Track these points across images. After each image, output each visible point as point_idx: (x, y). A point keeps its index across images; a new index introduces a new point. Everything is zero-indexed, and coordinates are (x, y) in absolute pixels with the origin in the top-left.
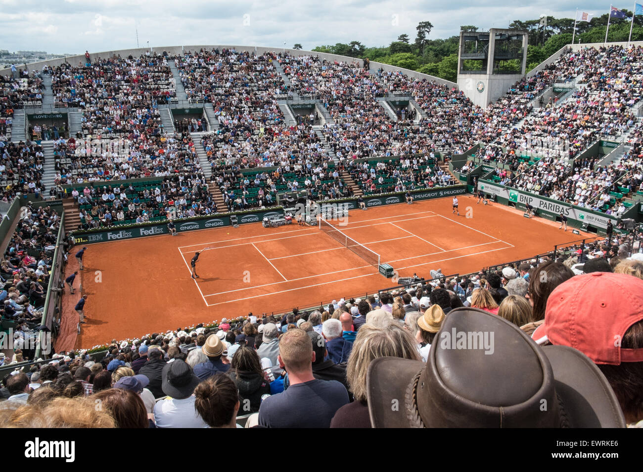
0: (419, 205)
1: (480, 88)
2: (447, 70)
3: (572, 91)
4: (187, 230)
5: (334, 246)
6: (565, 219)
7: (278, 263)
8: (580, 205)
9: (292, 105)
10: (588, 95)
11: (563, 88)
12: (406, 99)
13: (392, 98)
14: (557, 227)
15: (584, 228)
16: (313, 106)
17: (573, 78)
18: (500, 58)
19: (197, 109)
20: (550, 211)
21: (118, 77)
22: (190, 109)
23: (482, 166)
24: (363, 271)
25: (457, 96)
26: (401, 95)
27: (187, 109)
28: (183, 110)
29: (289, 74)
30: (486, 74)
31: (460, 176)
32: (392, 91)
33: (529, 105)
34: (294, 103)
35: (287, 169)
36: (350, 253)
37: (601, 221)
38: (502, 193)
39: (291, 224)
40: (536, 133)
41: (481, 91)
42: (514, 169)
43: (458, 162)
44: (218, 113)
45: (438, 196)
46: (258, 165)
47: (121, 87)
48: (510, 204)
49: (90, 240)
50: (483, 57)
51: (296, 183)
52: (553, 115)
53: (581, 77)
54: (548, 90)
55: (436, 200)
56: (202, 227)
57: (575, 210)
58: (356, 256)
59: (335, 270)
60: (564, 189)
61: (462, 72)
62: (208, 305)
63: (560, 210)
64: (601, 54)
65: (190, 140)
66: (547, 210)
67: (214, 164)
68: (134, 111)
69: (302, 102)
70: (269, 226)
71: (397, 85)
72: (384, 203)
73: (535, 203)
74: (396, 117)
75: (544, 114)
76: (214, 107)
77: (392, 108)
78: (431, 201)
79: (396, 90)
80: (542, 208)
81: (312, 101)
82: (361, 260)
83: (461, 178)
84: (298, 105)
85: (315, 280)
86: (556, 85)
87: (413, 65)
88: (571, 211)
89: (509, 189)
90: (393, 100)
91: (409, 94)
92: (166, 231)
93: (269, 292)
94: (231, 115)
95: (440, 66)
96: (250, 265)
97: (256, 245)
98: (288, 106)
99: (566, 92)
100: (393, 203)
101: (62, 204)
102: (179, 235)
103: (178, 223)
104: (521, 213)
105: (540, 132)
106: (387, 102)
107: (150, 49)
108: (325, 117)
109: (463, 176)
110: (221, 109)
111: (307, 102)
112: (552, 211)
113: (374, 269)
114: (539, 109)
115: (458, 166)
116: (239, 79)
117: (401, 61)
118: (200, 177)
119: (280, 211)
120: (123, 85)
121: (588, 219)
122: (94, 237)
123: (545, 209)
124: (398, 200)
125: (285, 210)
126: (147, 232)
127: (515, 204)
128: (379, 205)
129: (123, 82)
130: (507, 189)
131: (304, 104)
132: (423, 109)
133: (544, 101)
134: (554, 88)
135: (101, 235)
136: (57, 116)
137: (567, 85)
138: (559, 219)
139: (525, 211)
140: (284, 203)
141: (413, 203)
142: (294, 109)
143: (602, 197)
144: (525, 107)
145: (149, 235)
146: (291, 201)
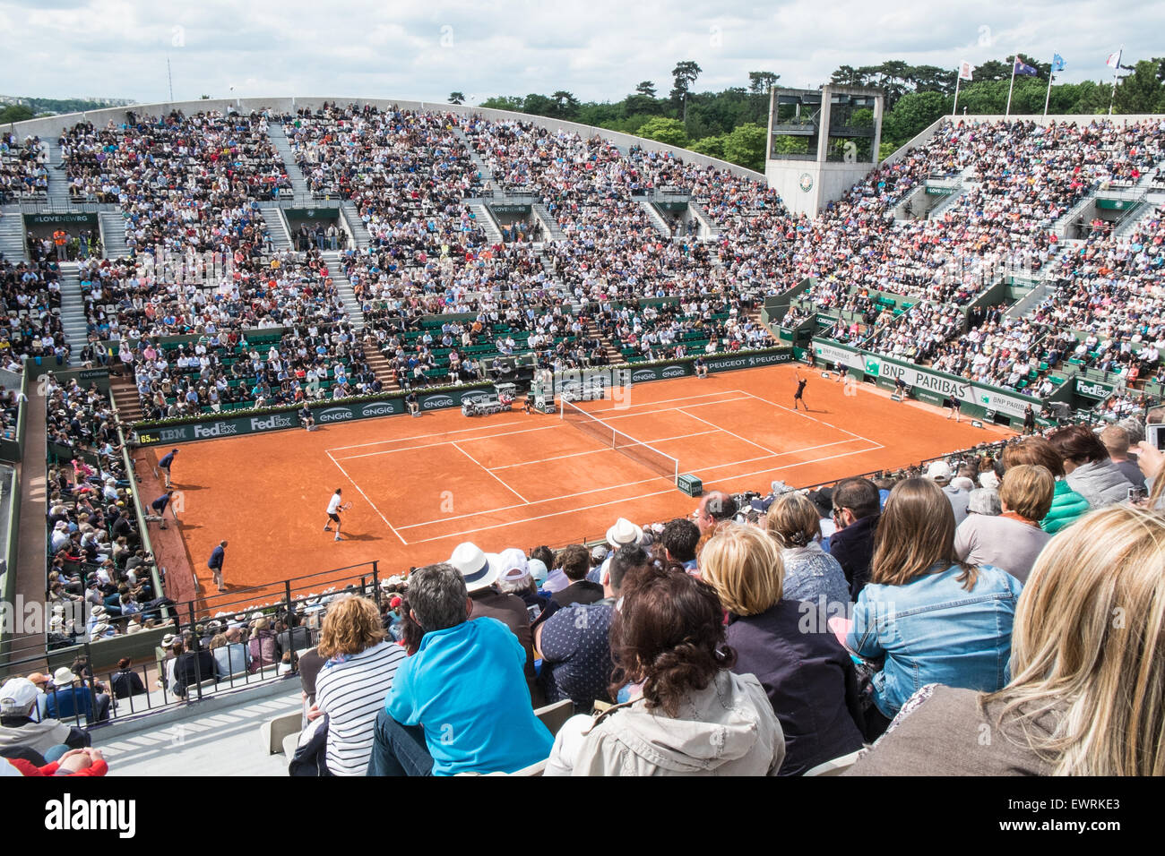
0: (717, 380)
1: (805, 184)
2: (739, 149)
3: (956, 193)
4: (331, 421)
5: (592, 447)
6: (958, 403)
7: (507, 475)
8: (982, 381)
9: (493, 206)
10: (983, 200)
11: (942, 189)
12: (683, 199)
13: (660, 197)
14: (944, 415)
15: (989, 417)
16: (529, 208)
17: (956, 172)
18: (838, 134)
19: (328, 210)
20: (933, 390)
21: (183, 150)
22: (316, 210)
23: (817, 315)
24: (651, 487)
25: (765, 196)
26: (673, 193)
27: (311, 210)
28: (304, 211)
29: (484, 152)
30: (815, 161)
31: (781, 333)
32: (658, 186)
33: (887, 216)
34: (496, 203)
35: (494, 316)
36: (622, 457)
37: (1016, 406)
38: (854, 361)
39: (510, 410)
40: (902, 262)
41: (807, 189)
42: (870, 321)
43: (777, 309)
44: (366, 218)
45: (747, 366)
46: (445, 310)
47: (189, 168)
48: (867, 378)
49: (164, 439)
50: (811, 133)
51: (510, 342)
52: (927, 232)
53: (970, 171)
54: (918, 190)
55: (744, 372)
56: (358, 416)
57: (974, 388)
58: (634, 463)
59: (604, 485)
60: (956, 354)
61: (774, 155)
62: (405, 543)
63: (950, 388)
64: (1002, 133)
65: (322, 264)
66: (929, 389)
67: (368, 307)
68: (216, 212)
69: (508, 202)
70: (475, 414)
71: (666, 175)
72: (659, 377)
73: (910, 377)
74: (668, 231)
75: (913, 230)
76: (359, 207)
77: (661, 215)
78: (735, 373)
79: (665, 185)
80: (920, 385)
81: (527, 201)
82: (644, 468)
83: (783, 336)
84: (503, 206)
85: (576, 501)
86: (930, 183)
87: (679, 138)
88: (967, 390)
89: (865, 354)
90: (661, 201)
91: (687, 192)
92: (297, 423)
93: (504, 521)
94: (389, 220)
95: (727, 142)
96: (458, 479)
97: (459, 445)
98: (486, 207)
99: (948, 196)
100: (674, 377)
101: (108, 376)
102: (319, 429)
103: (317, 408)
104: (886, 394)
105: (910, 261)
106: (652, 204)
107: (235, 101)
108: (550, 228)
109: (786, 332)
110: (371, 211)
111: (517, 201)
112: (937, 391)
113: (667, 483)
114: (904, 223)
115: (776, 316)
116: (397, 159)
117: (659, 132)
118: (346, 328)
119: (489, 389)
120: (191, 165)
121: (996, 403)
122: (170, 434)
123: (925, 387)
124: (682, 372)
125: (498, 387)
126: (262, 425)
127: (875, 378)
128: (651, 380)
129: (191, 160)
130: (862, 354)
131: (513, 205)
132: (712, 217)
133: (913, 210)
134: (927, 188)
135: (183, 430)
136: (79, 218)
137: (948, 183)
138: (948, 403)
139: (893, 390)
140: (494, 375)
141: (708, 377)
142: (497, 214)
143: (1016, 367)
144: (881, 219)
145: (267, 430)
146: (506, 372)
